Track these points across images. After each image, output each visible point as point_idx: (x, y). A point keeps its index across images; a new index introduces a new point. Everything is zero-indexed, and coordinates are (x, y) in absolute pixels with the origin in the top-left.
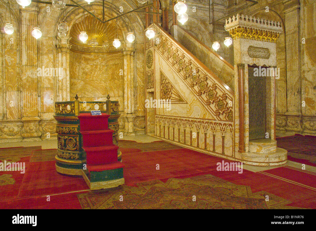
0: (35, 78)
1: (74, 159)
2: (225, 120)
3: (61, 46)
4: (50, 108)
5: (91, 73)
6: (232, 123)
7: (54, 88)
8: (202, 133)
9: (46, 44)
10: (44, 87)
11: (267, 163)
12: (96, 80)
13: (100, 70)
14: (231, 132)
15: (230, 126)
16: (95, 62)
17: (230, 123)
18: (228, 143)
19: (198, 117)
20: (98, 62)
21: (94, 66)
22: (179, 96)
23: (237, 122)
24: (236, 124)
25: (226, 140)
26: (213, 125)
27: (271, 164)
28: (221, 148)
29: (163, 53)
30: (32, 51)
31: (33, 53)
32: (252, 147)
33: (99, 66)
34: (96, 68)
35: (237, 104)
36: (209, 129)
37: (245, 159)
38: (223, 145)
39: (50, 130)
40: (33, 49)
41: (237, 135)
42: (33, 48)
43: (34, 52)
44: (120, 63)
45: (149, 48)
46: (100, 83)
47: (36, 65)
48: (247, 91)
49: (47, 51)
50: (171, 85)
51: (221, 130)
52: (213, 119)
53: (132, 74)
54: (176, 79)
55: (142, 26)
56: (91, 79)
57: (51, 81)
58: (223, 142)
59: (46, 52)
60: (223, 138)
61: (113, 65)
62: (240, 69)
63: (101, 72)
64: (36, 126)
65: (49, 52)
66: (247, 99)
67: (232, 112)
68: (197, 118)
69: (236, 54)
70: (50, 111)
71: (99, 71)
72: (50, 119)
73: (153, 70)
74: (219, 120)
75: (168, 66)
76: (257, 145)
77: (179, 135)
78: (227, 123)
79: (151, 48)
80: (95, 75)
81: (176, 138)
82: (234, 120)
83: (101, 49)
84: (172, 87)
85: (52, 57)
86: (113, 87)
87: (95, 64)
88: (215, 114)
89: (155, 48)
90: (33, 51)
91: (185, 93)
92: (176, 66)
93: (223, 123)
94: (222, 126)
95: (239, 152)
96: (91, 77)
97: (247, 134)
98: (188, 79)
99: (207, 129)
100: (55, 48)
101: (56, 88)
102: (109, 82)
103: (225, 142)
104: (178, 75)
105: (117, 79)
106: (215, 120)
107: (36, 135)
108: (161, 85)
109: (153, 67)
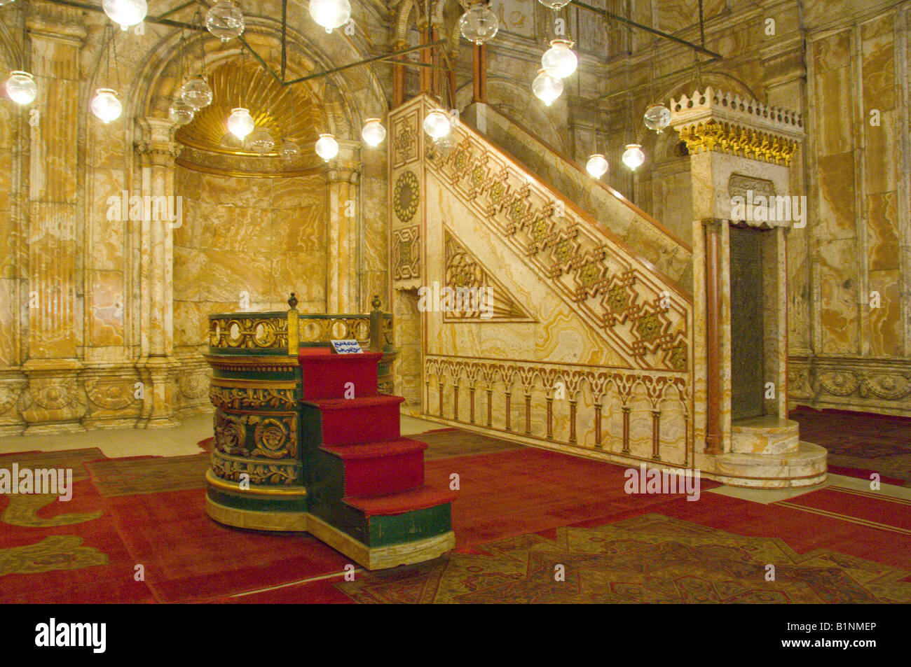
0: (69, 239)
1: (282, 483)
2: (662, 367)
3: (151, 148)
4: (112, 333)
5: (229, 230)
6: (685, 377)
7: (125, 272)
8: (587, 406)
9: (103, 139)
10: (96, 268)
11: (785, 479)
12: (243, 252)
13: (254, 221)
14: (682, 399)
15: (679, 385)
16: (241, 200)
17: (678, 375)
18: (672, 427)
19: (575, 361)
20: (247, 200)
21: (238, 211)
22: (511, 304)
23: (701, 373)
24: (697, 377)
25: (664, 424)
26: (624, 381)
27: (795, 483)
28: (651, 442)
29: (455, 181)
30: (60, 157)
31: (63, 163)
32: (740, 438)
33: (250, 212)
34: (243, 215)
35: (700, 323)
36: (610, 393)
37: (724, 471)
38: (654, 434)
39: (109, 399)
40: (63, 153)
41: (701, 407)
42: (64, 148)
43: (66, 162)
44: (317, 203)
45: (405, 164)
46: (253, 260)
47: (72, 200)
48: (727, 290)
49: (108, 159)
50: (482, 271)
51: (650, 396)
52: (625, 365)
54: (499, 255)
55: (382, 99)
56: (228, 247)
57: (116, 250)
58: (654, 429)
59: (103, 164)
60: (656, 416)
61: (294, 209)
62: (711, 232)
63: (258, 228)
64: (67, 388)
65: (113, 162)
66: (726, 312)
67: (686, 346)
68: (570, 362)
69: (700, 193)
70: (112, 341)
71: (250, 224)
72: (112, 366)
73: (419, 227)
74: (643, 369)
75: (471, 218)
76: (755, 434)
77: (508, 410)
78: (667, 375)
79: (410, 165)
80: (239, 238)
81: (498, 420)
82: (690, 367)
83: (259, 160)
84: (486, 275)
85: (122, 180)
86: (292, 273)
87: (240, 204)
88: (631, 352)
89: (427, 166)
90: (66, 155)
91: (529, 294)
92: (502, 219)
93: (655, 375)
94: (654, 384)
95: (706, 452)
96: (226, 243)
97: (727, 404)
98: (542, 257)
99: (604, 392)
100: (132, 152)
101: (132, 272)
102: (280, 258)
103: (661, 427)
104: (509, 244)
105: (307, 250)
106: (631, 368)
107: (69, 416)
108: (447, 269)
109: (417, 219)
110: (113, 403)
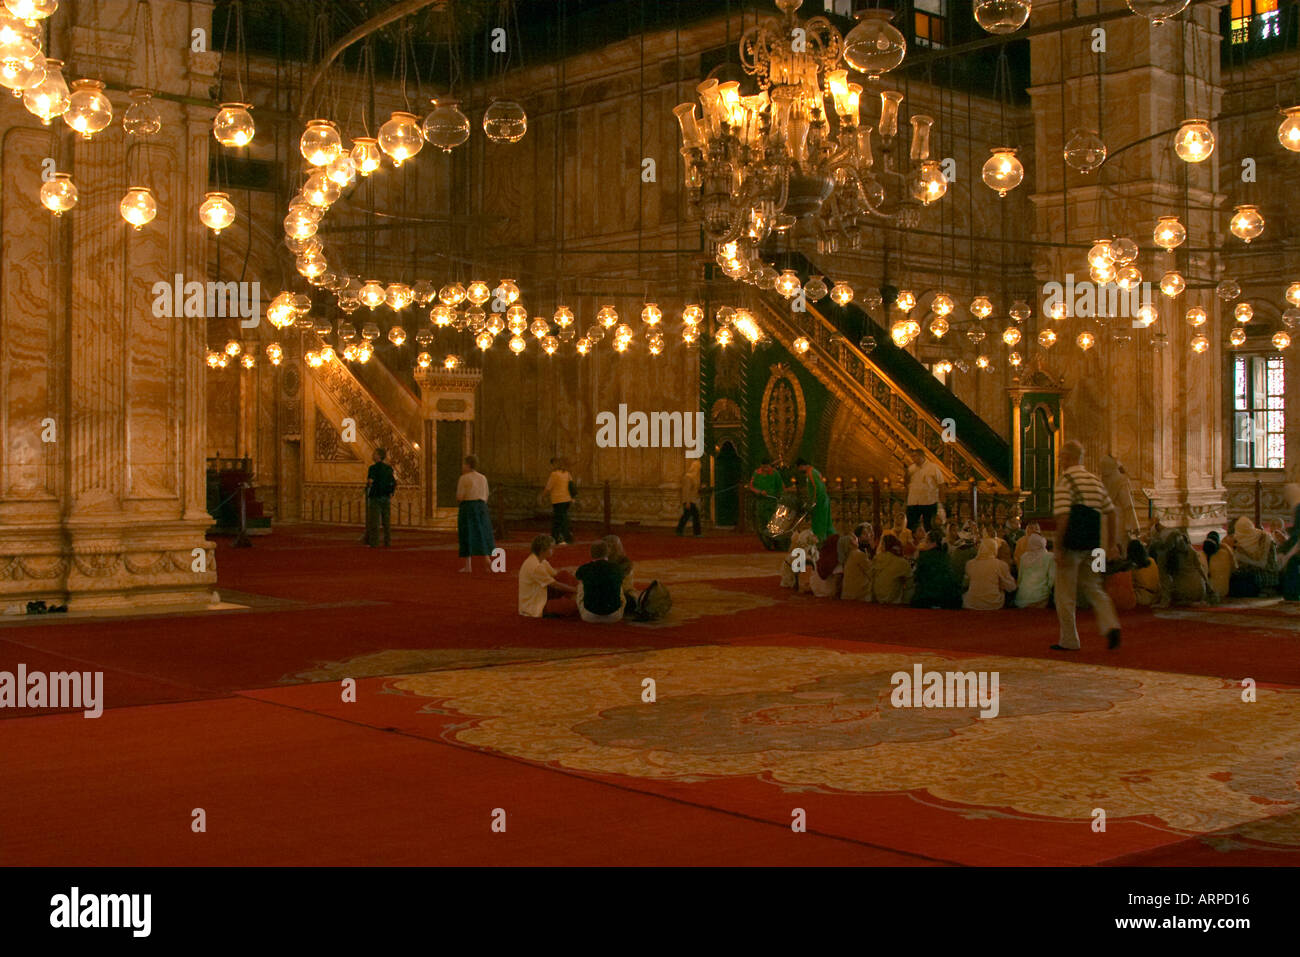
2: (412, 483)
6: (419, 487)
14: (418, 496)
15: (417, 491)
17: (417, 486)
18: (415, 510)
22: (351, 452)
23: (424, 485)
24: (423, 487)
25: (413, 508)
28: (408, 517)
29: (322, 378)
32: (440, 513)
35: (424, 465)
41: (424, 499)
48: (435, 449)
50: (337, 433)
51: (407, 496)
53: (255, 404)
60: (410, 505)
62: (429, 425)
66: (434, 459)
67: (419, 474)
69: (425, 408)
73: (299, 401)
74: (405, 484)
75: (331, 403)
76: (443, 510)
77: (350, 510)
78: (413, 486)
79: (294, 360)
81: (345, 518)
82: (420, 483)
91: (360, 447)
92: (347, 405)
93: (408, 487)
94: (409, 490)
95: (426, 519)
97: (435, 498)
98: (366, 429)
105: (222, 412)
108: (317, 429)
109: (299, 396)
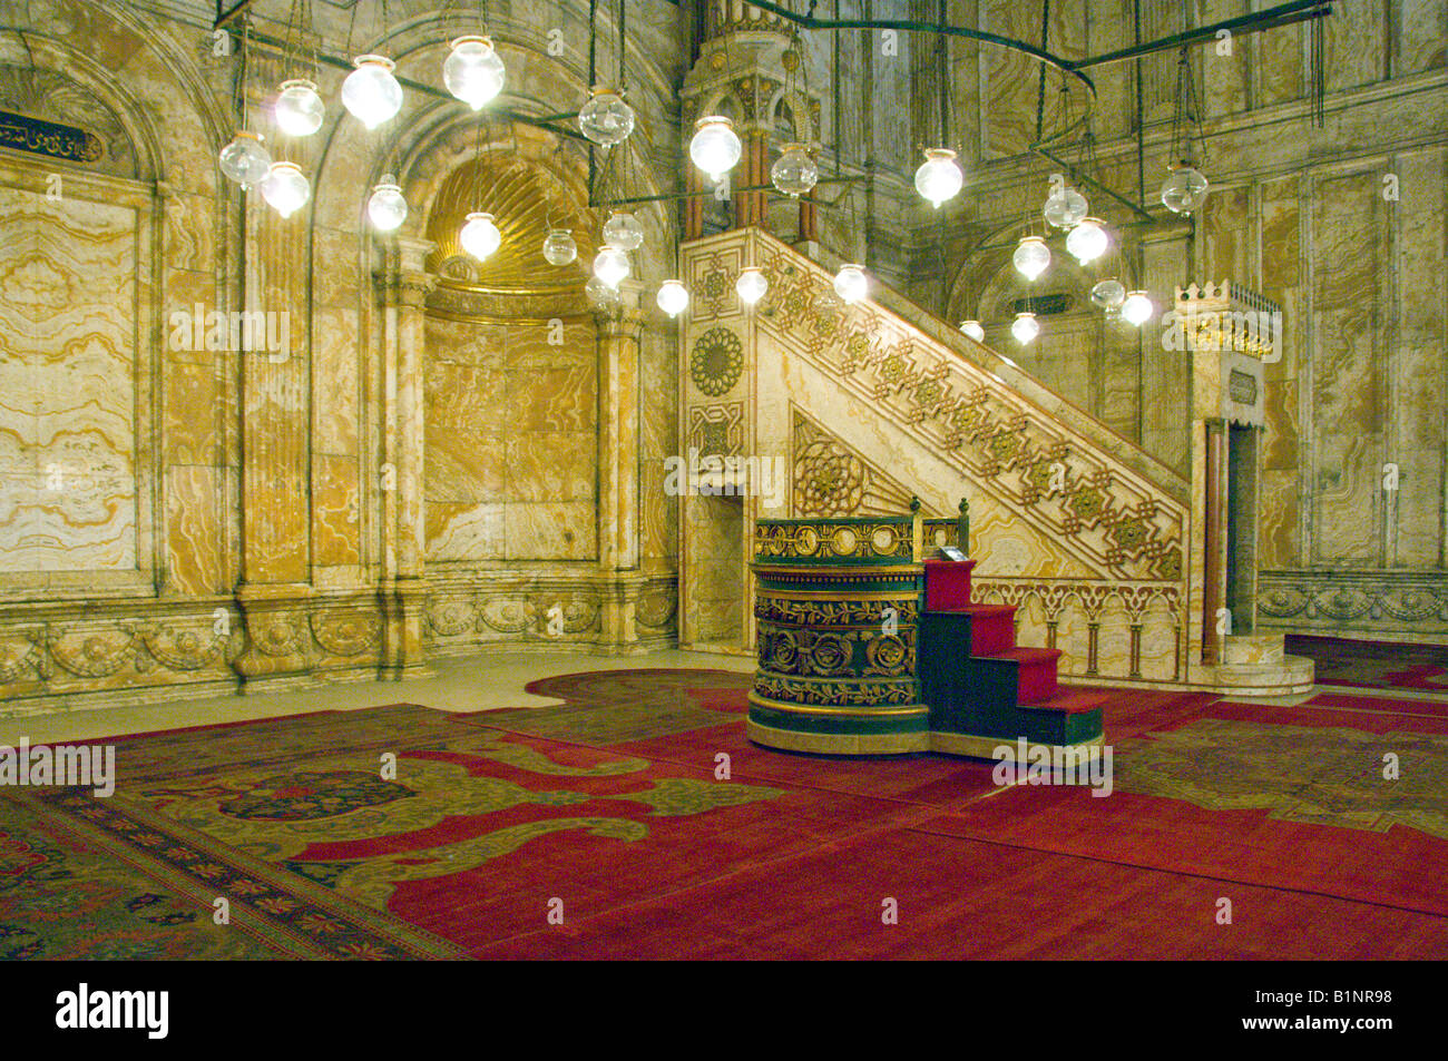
0: (295, 409)
2: (1146, 576)
4: (344, 545)
5: (448, 398)
6: (1178, 586)
7: (362, 458)
8: (1035, 624)
9: (331, 263)
10: (325, 451)
11: (1288, 686)
12: (466, 430)
13: (481, 388)
14: (1173, 609)
15: (1169, 595)
16: (463, 354)
17: (1169, 585)
18: (1158, 641)
19: (1018, 573)
20: (472, 355)
21: (459, 370)
23: (1198, 581)
24: (1193, 585)
25: (1145, 639)
26: (1093, 594)
28: (1128, 659)
29: (815, 348)
30: (283, 288)
31: (288, 298)
32: (1234, 648)
33: (476, 372)
34: (467, 377)
35: (1199, 528)
36: (1070, 608)
37: (1226, 682)
38: (1133, 651)
39: (340, 641)
40: (287, 283)
41: (1197, 617)
42: (288, 275)
43: (291, 297)
44: (580, 364)
45: (716, 317)
46: (481, 443)
47: (299, 352)
49: (338, 293)
50: (862, 465)
51: (1129, 608)
52: (1093, 576)
54: (894, 446)
56: (447, 423)
57: (350, 427)
58: (1133, 644)
59: (332, 300)
60: (1136, 631)
61: (541, 371)
62: (1215, 432)
63: (486, 397)
64: (295, 626)
65: (345, 298)
67: (1180, 554)
68: (1009, 574)
69: (1204, 390)
70: (344, 557)
71: (476, 390)
72: (349, 593)
73: (742, 404)
74: (1119, 579)
75: (844, 398)
76: (1252, 644)
78: (1154, 585)
79: (724, 320)
80: (461, 410)
82: (1185, 575)
83: (487, 299)
84: (870, 470)
85: (355, 324)
86: (537, 462)
87: (462, 361)
88: (1104, 562)
89: (760, 324)
90: (291, 288)
91: (945, 495)
92: (903, 404)
93: (1137, 586)
94: (1135, 595)
95: (1203, 664)
96: (445, 417)
98: (967, 452)
99: (1062, 607)
100: (370, 285)
101: (366, 458)
102: (517, 439)
103: (1142, 642)
104: (913, 434)
105: (562, 430)
106: (1102, 578)
107: (300, 665)
108: (796, 463)
109: (739, 392)
110: (347, 646)
